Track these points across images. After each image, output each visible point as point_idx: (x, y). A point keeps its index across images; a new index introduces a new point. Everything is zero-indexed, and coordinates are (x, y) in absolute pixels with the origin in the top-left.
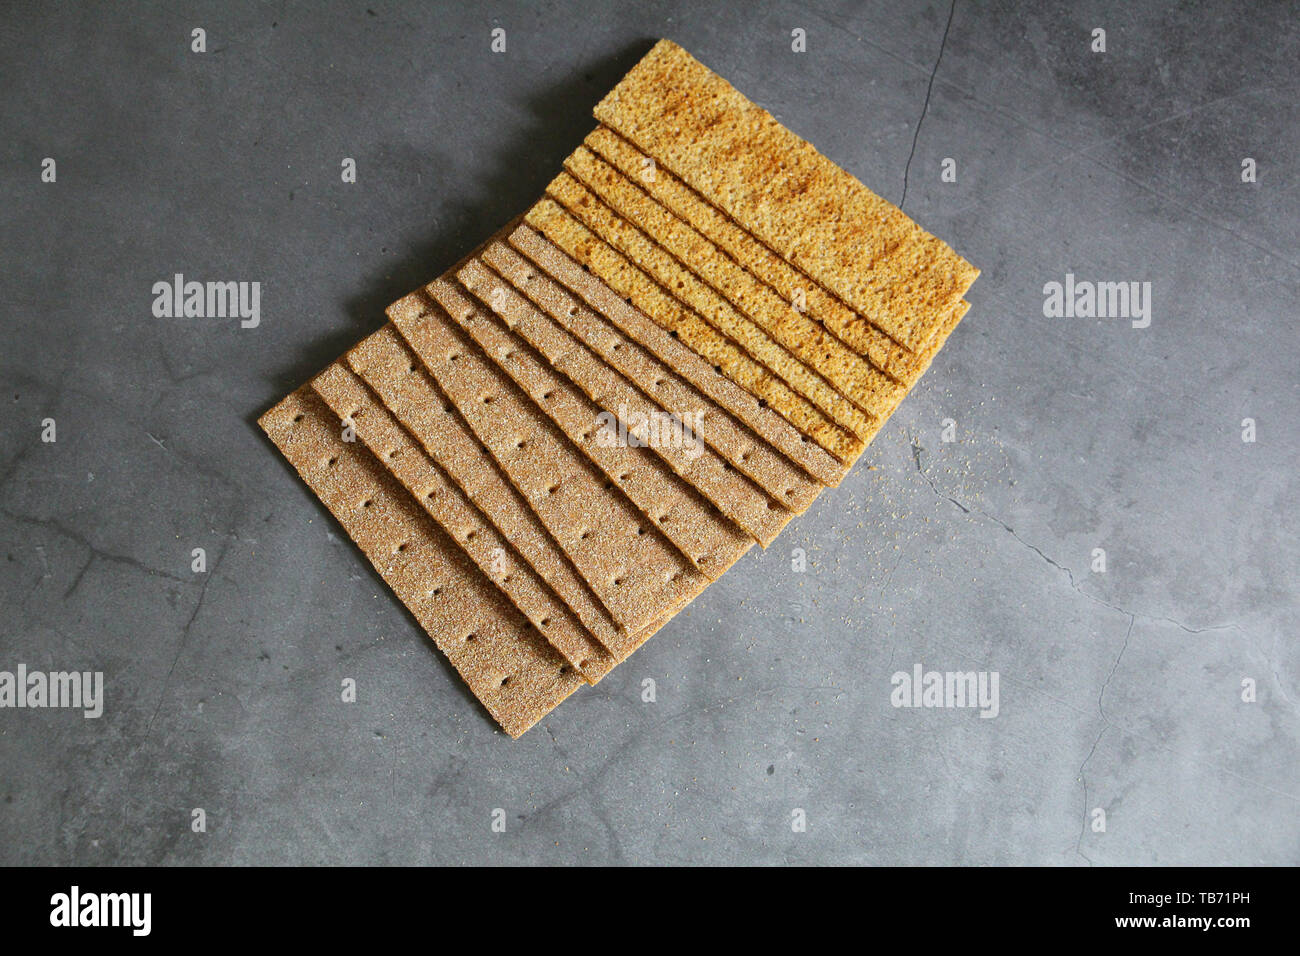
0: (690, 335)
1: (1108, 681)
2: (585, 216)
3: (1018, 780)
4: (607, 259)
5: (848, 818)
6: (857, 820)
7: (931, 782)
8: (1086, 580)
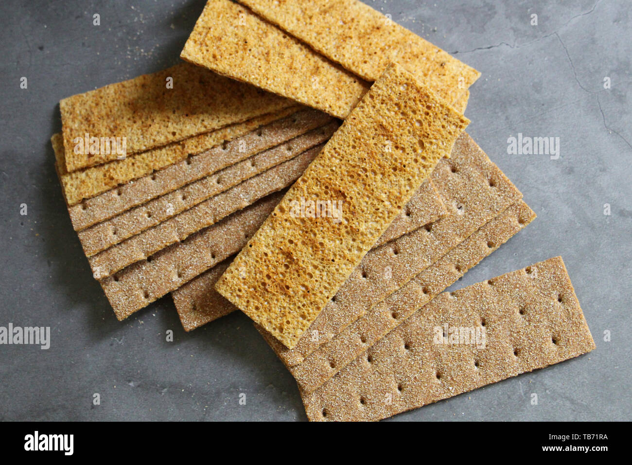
0: (196, 147)
1: (575, 74)
2: (97, 160)
3: (582, 162)
4: (122, 170)
5: (520, 262)
6: (525, 259)
7: (542, 206)
8: (516, 39)
